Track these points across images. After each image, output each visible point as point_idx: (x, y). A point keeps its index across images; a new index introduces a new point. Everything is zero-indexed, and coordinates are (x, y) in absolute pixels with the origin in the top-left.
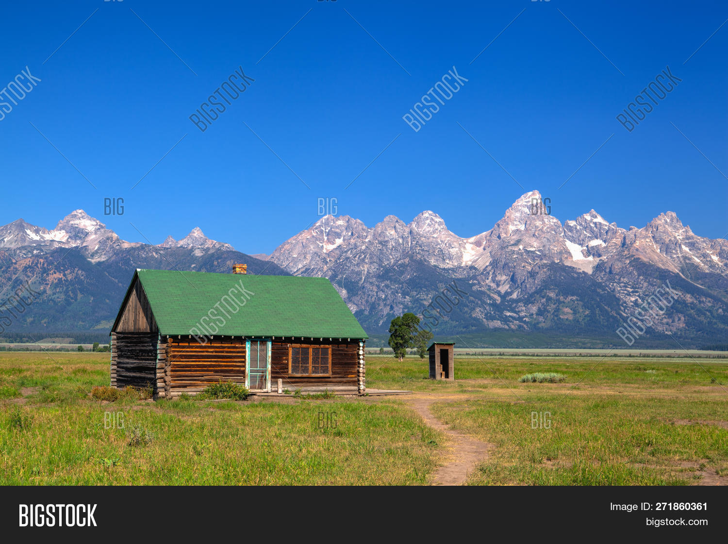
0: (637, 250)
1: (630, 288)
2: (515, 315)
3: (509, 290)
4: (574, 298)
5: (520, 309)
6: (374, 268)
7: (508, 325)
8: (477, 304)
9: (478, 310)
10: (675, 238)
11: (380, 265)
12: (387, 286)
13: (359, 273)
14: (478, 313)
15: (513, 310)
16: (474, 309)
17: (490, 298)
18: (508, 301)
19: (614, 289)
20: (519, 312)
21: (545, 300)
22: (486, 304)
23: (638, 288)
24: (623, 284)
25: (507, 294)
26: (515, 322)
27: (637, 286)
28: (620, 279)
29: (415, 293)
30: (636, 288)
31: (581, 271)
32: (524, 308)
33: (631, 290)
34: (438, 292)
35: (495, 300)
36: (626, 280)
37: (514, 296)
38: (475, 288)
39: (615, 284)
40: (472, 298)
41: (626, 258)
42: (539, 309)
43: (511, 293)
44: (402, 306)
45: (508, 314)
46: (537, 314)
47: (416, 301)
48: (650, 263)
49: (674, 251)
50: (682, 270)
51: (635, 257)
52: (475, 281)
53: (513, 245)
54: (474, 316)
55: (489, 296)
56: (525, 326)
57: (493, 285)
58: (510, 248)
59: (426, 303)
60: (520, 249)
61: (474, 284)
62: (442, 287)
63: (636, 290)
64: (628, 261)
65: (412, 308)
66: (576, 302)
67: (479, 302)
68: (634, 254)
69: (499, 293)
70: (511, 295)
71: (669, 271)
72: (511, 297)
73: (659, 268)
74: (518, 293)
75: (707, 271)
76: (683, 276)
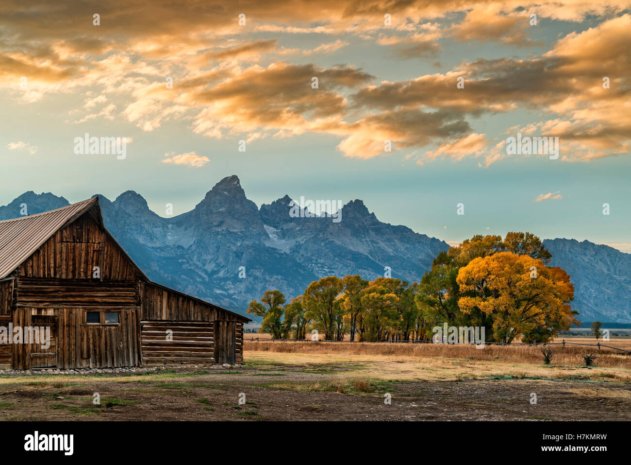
1: (327, 269)
2: (224, 292)
3: (215, 269)
4: (279, 277)
5: (228, 287)
7: (219, 302)
8: (189, 282)
9: (190, 288)
10: (363, 223)
15: (222, 288)
17: (200, 277)
18: (215, 279)
19: (313, 269)
20: (228, 289)
21: (252, 278)
22: (197, 282)
23: (334, 269)
24: (320, 265)
25: (214, 272)
26: (226, 299)
27: (333, 267)
28: (317, 260)
30: (332, 269)
31: (282, 252)
32: (232, 286)
33: (328, 270)
34: (150, 270)
35: (203, 278)
36: (322, 261)
37: (221, 274)
38: (185, 267)
39: (313, 265)
40: (183, 276)
42: (247, 287)
43: (217, 272)
45: (218, 292)
46: (245, 292)
48: (342, 246)
49: (363, 236)
50: (371, 253)
51: (329, 240)
52: (184, 260)
53: (216, 226)
55: (198, 274)
56: (235, 303)
57: (200, 264)
58: (213, 228)
60: (223, 230)
61: (183, 263)
63: (332, 270)
64: (323, 244)
66: (281, 281)
67: (191, 281)
68: (328, 237)
69: (206, 272)
70: (218, 274)
71: (361, 254)
72: (218, 275)
73: (351, 251)
74: (225, 272)
75: (392, 254)
76: (371, 258)
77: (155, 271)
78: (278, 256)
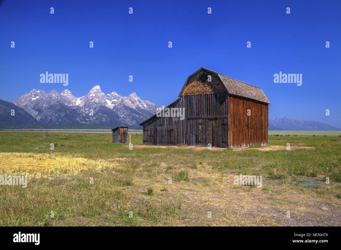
0: (125, 103)
2: (89, 120)
3: (88, 113)
4: (106, 115)
6: (47, 106)
7: (87, 123)
8: (78, 116)
9: (78, 118)
10: (135, 100)
11: (49, 105)
12: (51, 111)
13: (42, 107)
14: (78, 119)
16: (77, 118)
17: (82, 115)
18: (88, 116)
19: (118, 113)
21: (98, 116)
22: (81, 116)
26: (89, 122)
27: (124, 112)
29: (59, 113)
31: (110, 108)
33: (122, 113)
34: (66, 113)
35: (84, 116)
36: (121, 111)
38: (78, 112)
40: (76, 115)
41: (122, 105)
42: (96, 118)
44: (55, 117)
45: (87, 120)
46: (95, 120)
47: (59, 115)
48: (128, 106)
49: (135, 103)
50: (136, 108)
52: (78, 110)
54: (77, 120)
56: (92, 123)
57: (84, 111)
58: (90, 101)
59: (62, 116)
60: (93, 101)
61: (78, 111)
62: (68, 112)
64: (122, 106)
65: (58, 117)
69: (85, 114)
71: (133, 109)
73: (130, 108)
75: (143, 109)
76: (136, 110)
77: (68, 113)
78: (107, 109)
